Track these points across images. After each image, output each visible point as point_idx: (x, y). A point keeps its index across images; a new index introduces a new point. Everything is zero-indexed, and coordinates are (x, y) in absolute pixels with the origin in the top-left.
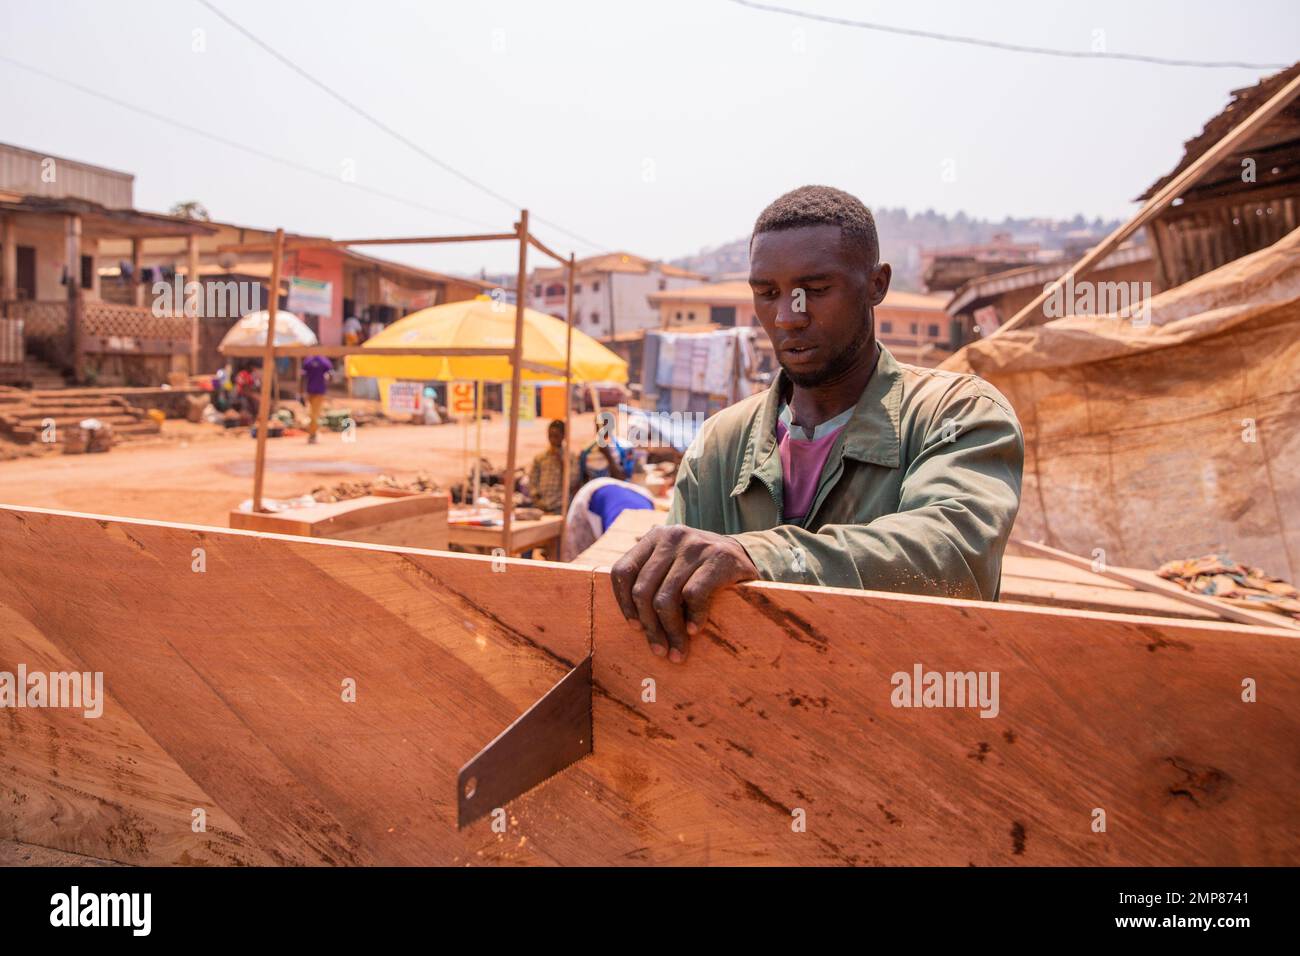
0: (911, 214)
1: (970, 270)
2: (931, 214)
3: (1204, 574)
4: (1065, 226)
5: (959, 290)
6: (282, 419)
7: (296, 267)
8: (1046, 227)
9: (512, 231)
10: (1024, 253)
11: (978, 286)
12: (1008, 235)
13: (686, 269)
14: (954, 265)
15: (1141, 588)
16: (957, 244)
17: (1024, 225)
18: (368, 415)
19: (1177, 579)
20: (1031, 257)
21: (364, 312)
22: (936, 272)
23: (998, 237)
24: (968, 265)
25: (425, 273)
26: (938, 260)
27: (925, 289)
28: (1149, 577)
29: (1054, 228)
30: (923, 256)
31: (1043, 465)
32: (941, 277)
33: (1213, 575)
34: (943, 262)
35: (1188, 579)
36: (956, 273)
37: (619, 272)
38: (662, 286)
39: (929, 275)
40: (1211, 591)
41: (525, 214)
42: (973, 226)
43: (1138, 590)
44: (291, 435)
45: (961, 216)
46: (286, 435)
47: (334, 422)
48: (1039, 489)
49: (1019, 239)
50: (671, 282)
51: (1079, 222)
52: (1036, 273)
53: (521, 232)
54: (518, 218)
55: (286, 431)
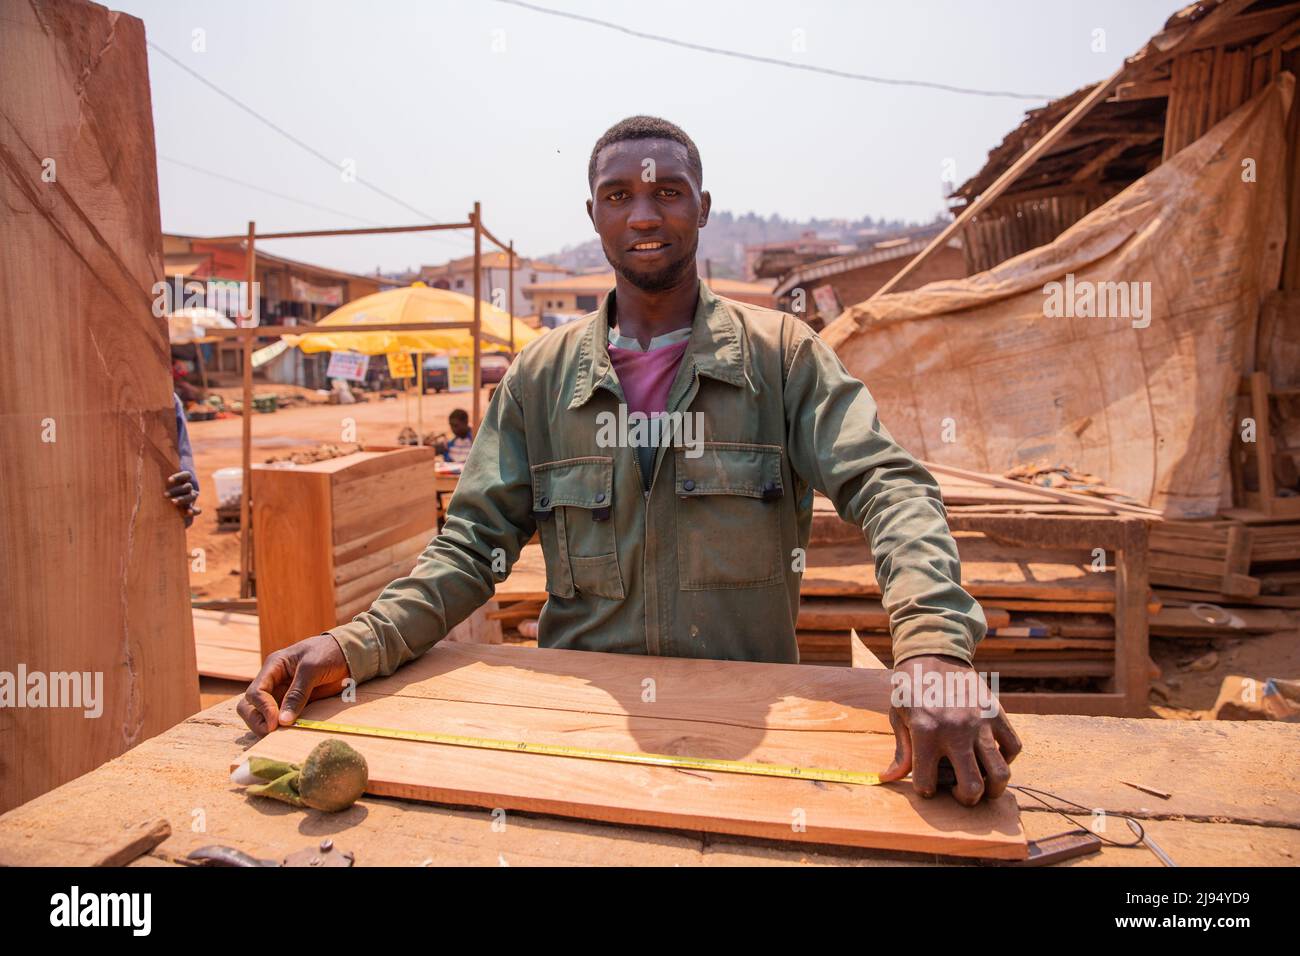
0: (736, 215)
1: (790, 261)
2: (751, 216)
3: (1041, 473)
4: (856, 226)
5: (782, 278)
6: (214, 403)
7: (212, 269)
8: (842, 226)
9: (467, 220)
10: (827, 247)
11: (801, 273)
12: (814, 233)
13: (552, 265)
14: (778, 256)
15: (998, 485)
16: (776, 241)
17: (825, 225)
18: (288, 398)
19: (1021, 479)
20: (832, 250)
21: (276, 307)
22: (764, 263)
23: (806, 235)
24: (790, 256)
25: (330, 271)
26: (765, 252)
27: (754, 277)
28: (999, 478)
29: (849, 227)
30: (748, 250)
31: (919, 397)
32: (768, 266)
33: (1047, 473)
34: (769, 254)
35: (1031, 477)
36: (780, 263)
37: (497, 268)
38: (534, 280)
39: (758, 266)
40: (1047, 484)
41: (477, 206)
42: (786, 226)
43: (997, 487)
44: (224, 418)
45: (775, 217)
46: (220, 418)
47: (261, 404)
48: (916, 419)
49: (822, 236)
50: (541, 276)
51: (867, 222)
52: (845, 261)
53: (475, 220)
54: (472, 210)
55: (219, 414)
